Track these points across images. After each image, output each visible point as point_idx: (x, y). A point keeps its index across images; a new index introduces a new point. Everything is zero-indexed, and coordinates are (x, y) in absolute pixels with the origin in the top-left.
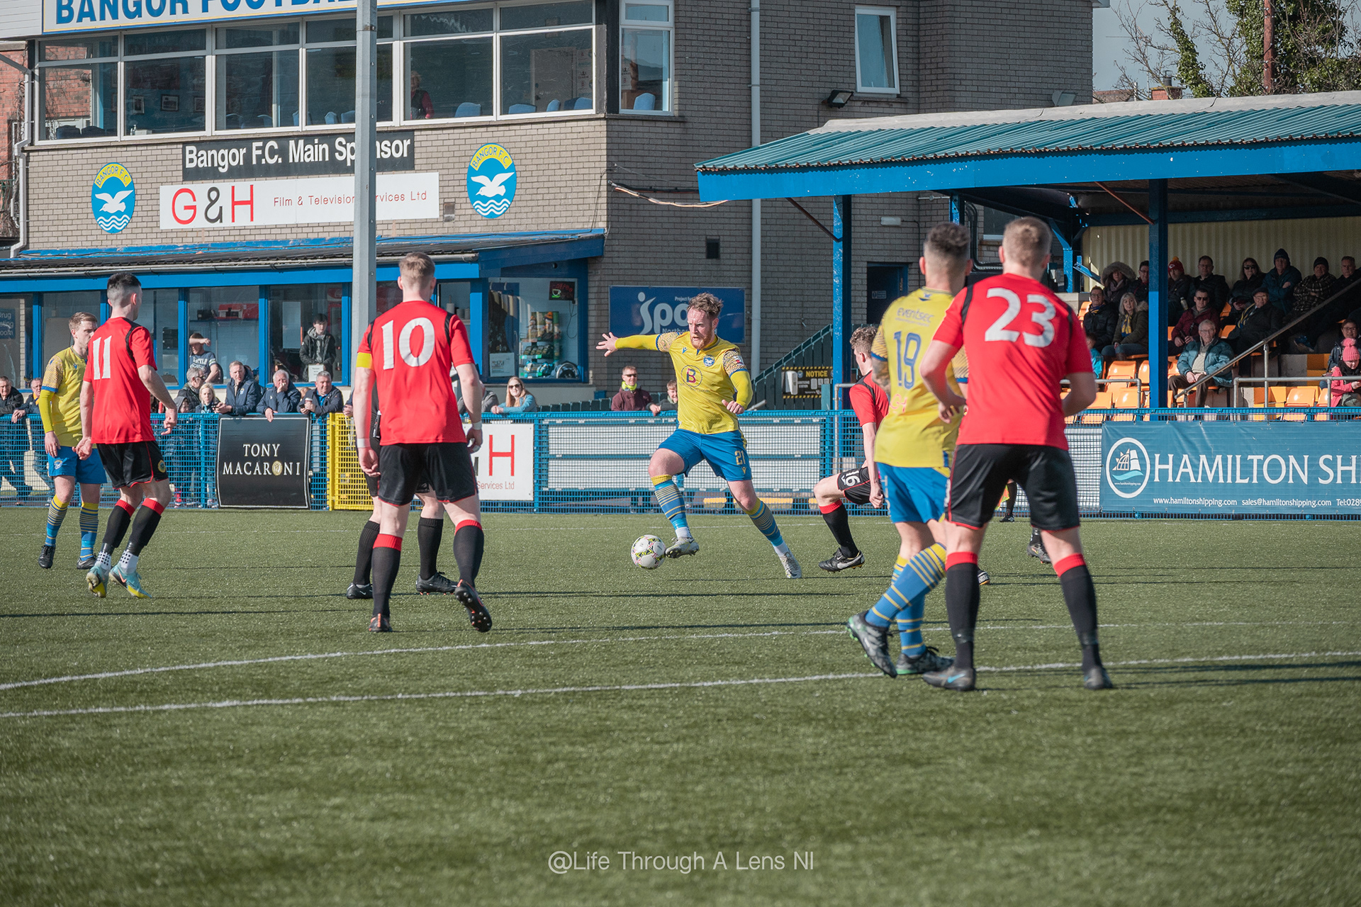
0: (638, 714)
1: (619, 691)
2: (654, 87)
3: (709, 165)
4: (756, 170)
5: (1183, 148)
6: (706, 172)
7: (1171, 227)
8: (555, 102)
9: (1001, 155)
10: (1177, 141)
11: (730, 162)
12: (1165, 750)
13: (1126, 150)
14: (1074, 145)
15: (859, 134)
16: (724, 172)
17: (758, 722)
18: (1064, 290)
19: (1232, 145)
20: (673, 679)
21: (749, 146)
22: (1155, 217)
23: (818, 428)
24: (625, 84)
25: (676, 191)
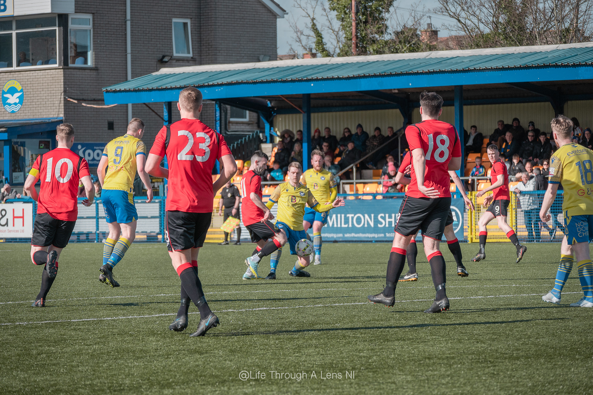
0: (78, 332)
1: (69, 323)
2: (84, 54)
3: (109, 89)
4: (129, 91)
5: (317, 80)
6: (107, 92)
7: (312, 115)
8: (40, 61)
9: (237, 83)
10: (314, 77)
11: (118, 87)
12: (310, 346)
13: (292, 81)
14: (269, 79)
15: (174, 75)
16: (115, 91)
17: (131, 335)
18: (266, 142)
19: (339, 78)
20: (94, 317)
21: (126, 80)
22: (305, 110)
23: (158, 204)
24: (71, 53)
25: (94, 100)
